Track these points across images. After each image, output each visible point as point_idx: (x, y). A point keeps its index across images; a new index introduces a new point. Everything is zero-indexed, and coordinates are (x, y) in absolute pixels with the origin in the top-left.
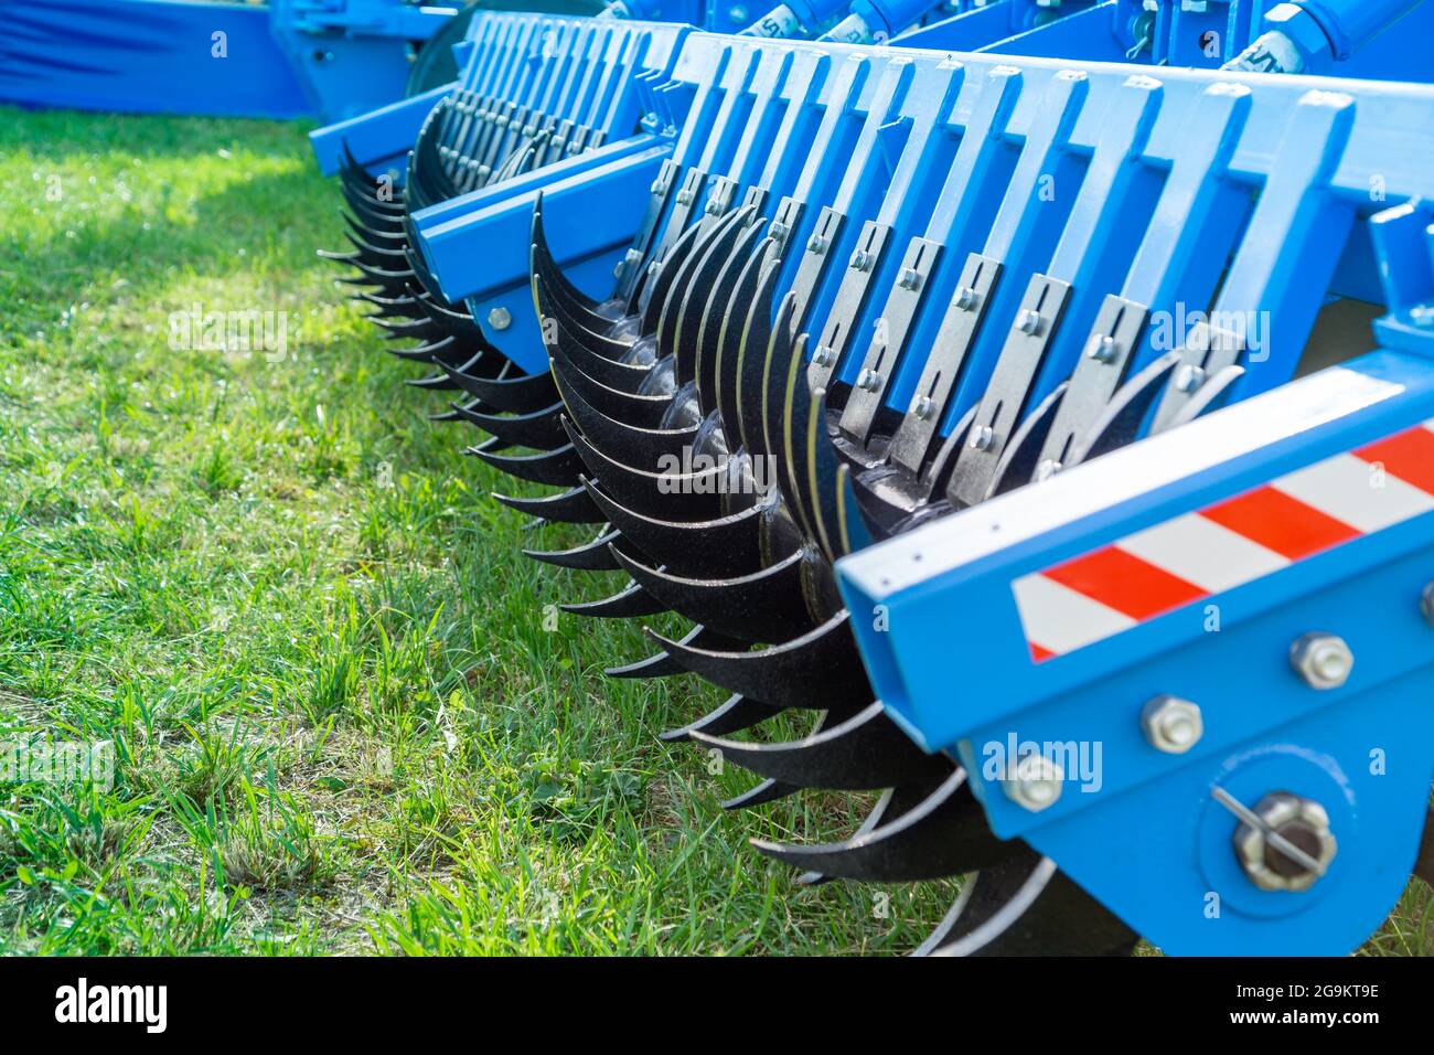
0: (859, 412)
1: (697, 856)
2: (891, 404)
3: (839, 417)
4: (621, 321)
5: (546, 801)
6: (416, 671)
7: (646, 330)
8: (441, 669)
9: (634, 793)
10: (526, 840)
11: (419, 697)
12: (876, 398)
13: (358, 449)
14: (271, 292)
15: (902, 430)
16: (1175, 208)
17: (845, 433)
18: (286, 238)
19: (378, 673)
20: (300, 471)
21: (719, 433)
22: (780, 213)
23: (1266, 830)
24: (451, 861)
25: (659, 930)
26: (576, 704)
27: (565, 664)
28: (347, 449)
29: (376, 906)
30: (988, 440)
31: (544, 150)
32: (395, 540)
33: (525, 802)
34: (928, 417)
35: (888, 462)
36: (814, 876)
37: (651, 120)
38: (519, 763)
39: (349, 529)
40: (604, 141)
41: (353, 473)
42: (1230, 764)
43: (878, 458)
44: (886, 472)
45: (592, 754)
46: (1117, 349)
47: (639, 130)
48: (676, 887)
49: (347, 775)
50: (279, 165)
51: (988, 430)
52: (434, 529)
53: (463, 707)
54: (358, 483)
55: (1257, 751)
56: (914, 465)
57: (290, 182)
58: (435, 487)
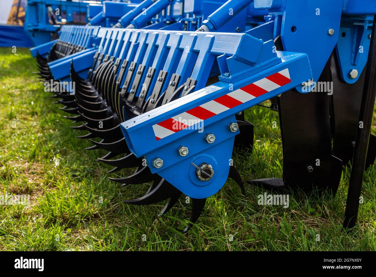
0: (131, 98)
1: (103, 182)
2: (137, 96)
3: (127, 98)
4: (88, 83)
5: (75, 174)
6: (50, 151)
7: (93, 85)
8: (54, 150)
9: (92, 171)
10: (71, 181)
11: (50, 156)
12: (133, 95)
13: (40, 110)
14: (24, 80)
15: (138, 101)
16: (184, 57)
17: (128, 102)
18: (28, 70)
19: (42, 151)
20: (29, 114)
21: (106, 103)
22: (117, 61)
23: (201, 170)
24: (56, 186)
25: (95, 196)
26: (81, 156)
27: (79, 148)
28: (38, 109)
29: (41, 195)
30: (153, 101)
31: (74, 51)
32: (47, 126)
33: (70, 174)
34: (142, 98)
35: (136, 107)
36: (124, 184)
37: (94, 45)
38: (69, 167)
39: (38, 125)
40: (86, 49)
41: (39, 114)
42: (195, 158)
43: (134, 106)
44: (135, 108)
45: (83, 164)
46: (175, 83)
47: (92, 47)
48: (99, 188)
49: (36, 171)
50: (27, 56)
51: (153, 99)
52: (54, 124)
53: (59, 157)
54: (40, 116)
55: (199, 156)
56: (140, 107)
57: (28, 60)
58: (55, 116)
